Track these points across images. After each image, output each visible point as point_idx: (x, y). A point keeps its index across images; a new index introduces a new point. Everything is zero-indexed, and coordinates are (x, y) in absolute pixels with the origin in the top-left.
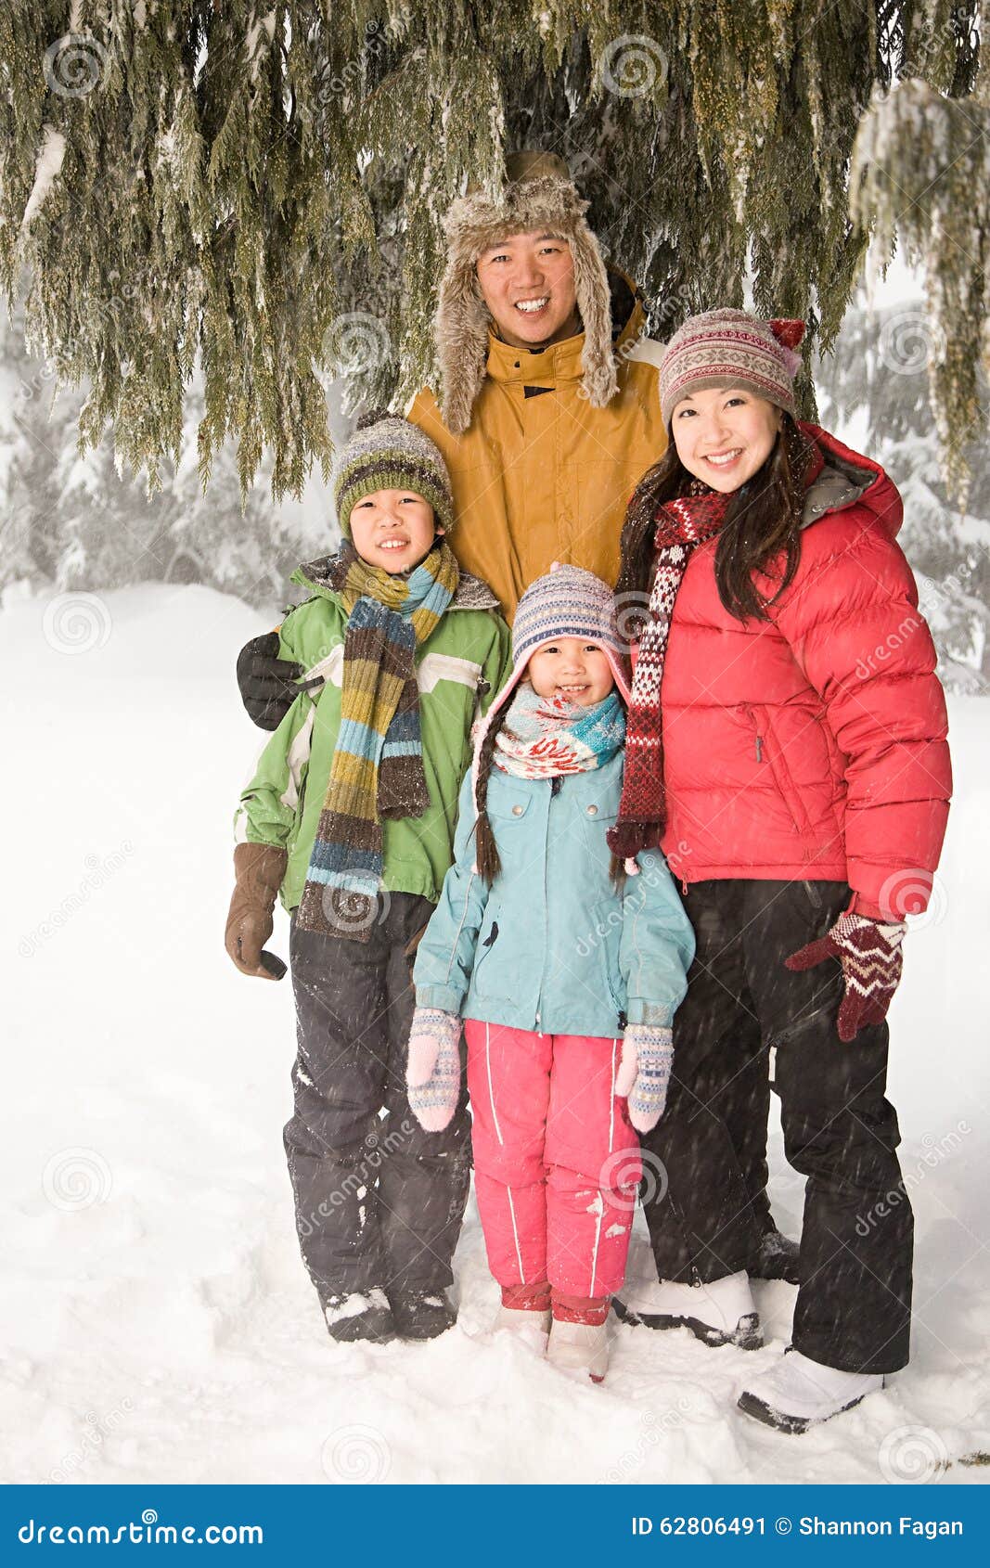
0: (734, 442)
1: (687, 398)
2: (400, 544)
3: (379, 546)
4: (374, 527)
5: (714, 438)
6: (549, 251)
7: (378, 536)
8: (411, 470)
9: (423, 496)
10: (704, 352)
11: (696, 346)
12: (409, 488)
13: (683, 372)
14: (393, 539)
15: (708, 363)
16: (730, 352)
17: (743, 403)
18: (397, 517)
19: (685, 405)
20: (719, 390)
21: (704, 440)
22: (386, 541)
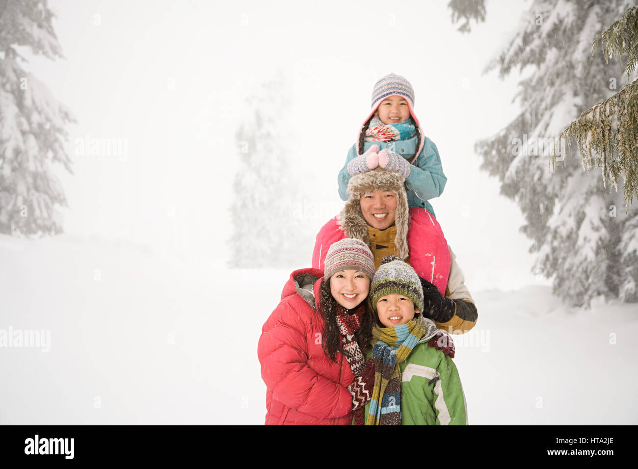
0: (356, 291)
1: (343, 271)
2: (399, 318)
3: (389, 319)
4: (387, 310)
5: (350, 288)
6: (388, 196)
7: (389, 314)
8: (404, 286)
9: (409, 297)
10: (351, 255)
11: (348, 252)
12: (403, 294)
13: (342, 261)
14: (395, 316)
15: (353, 260)
16: (361, 257)
17: (362, 277)
18: (397, 306)
19: (341, 273)
20: (355, 271)
21: (346, 288)
22: (392, 317)
